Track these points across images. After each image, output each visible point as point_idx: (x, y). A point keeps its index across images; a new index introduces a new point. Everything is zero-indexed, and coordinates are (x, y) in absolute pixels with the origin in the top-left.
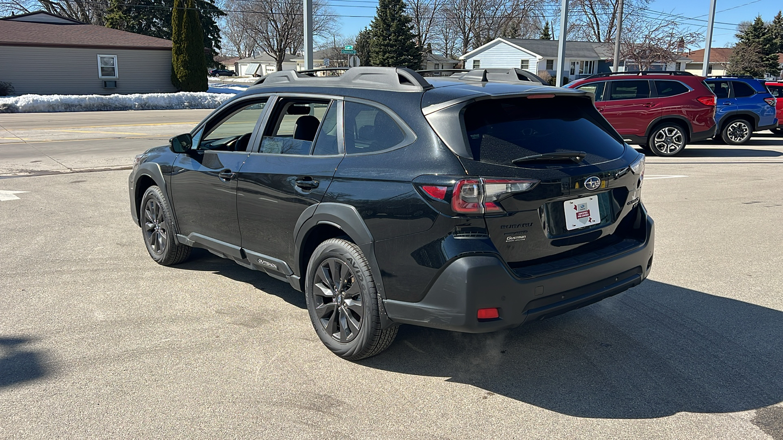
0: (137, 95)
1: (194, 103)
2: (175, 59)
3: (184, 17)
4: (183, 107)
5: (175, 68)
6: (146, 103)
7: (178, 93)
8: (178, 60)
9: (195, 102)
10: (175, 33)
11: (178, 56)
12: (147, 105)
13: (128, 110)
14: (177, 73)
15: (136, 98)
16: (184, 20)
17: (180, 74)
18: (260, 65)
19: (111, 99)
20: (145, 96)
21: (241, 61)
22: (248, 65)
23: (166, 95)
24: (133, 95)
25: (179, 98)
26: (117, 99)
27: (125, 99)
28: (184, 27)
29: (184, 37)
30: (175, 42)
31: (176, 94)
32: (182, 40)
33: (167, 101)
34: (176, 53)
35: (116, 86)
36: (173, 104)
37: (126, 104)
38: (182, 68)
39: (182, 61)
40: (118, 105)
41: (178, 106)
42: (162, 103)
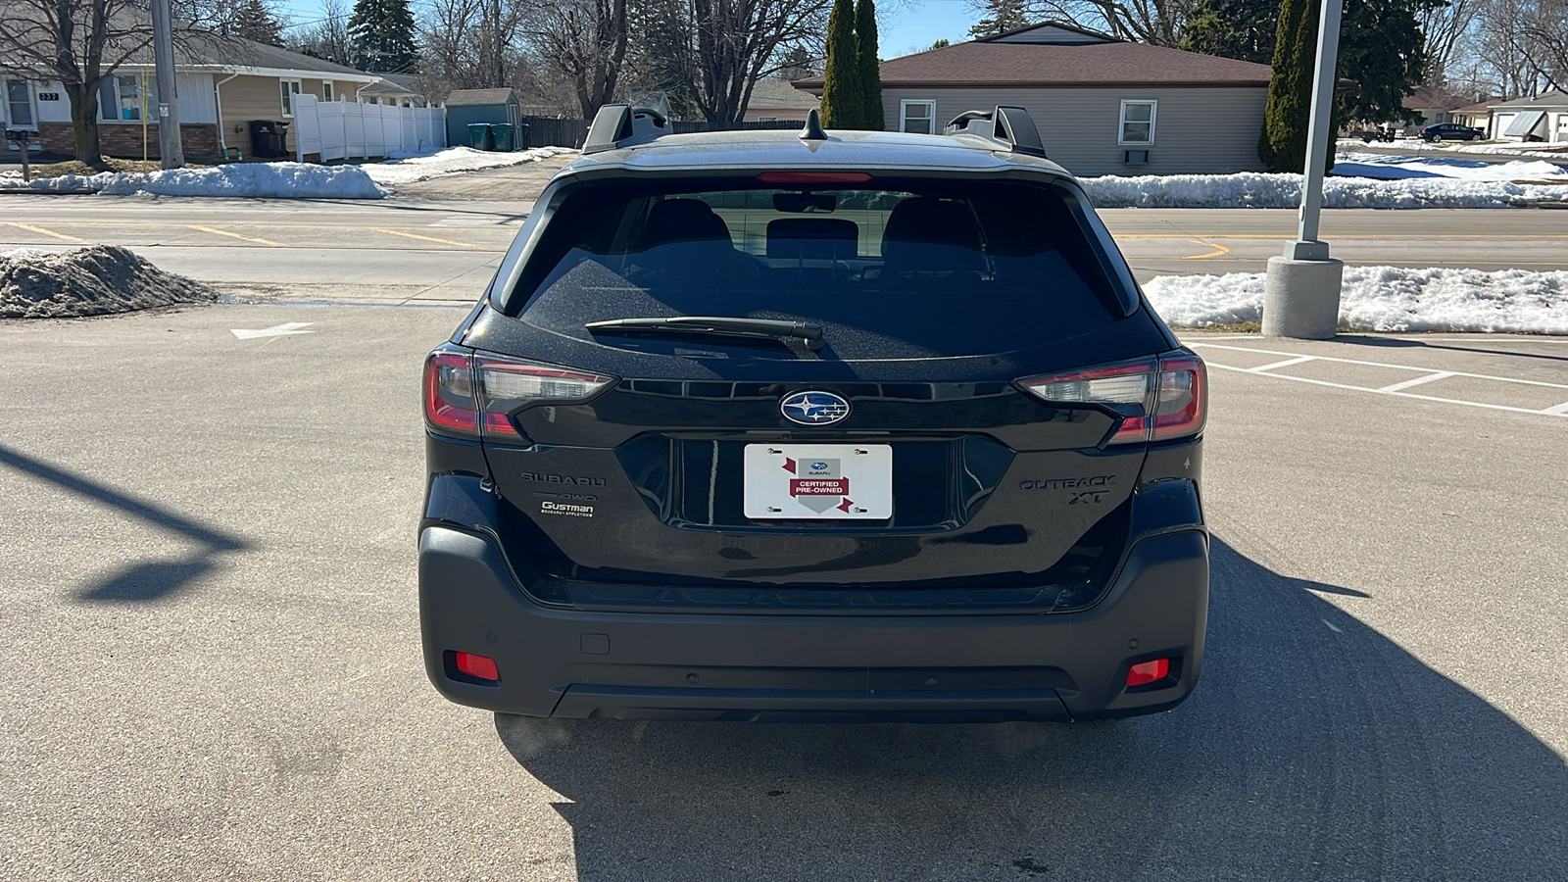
0: (1150, 178)
1: (1266, 197)
2: (1272, 105)
3: (1304, 15)
4: (1240, 203)
5: (1269, 123)
6: (1166, 194)
7: (1236, 175)
8: (1276, 106)
9: (1268, 193)
10: (1280, 51)
11: (1278, 98)
12: (1166, 198)
13: (1127, 206)
14: (1272, 133)
15: (1146, 184)
16: (1303, 23)
17: (1277, 134)
18: (1545, 114)
19: (1098, 184)
20: (1165, 180)
21: (1504, 105)
22: (1517, 114)
23: (1207, 178)
24: (1144, 177)
25: (1237, 183)
26: (1110, 185)
27: (1126, 184)
28: (1300, 38)
29: (1298, 59)
30: (1276, 71)
31: (1230, 177)
32: (1291, 66)
33: (1209, 192)
34: (1275, 92)
35: (1146, 161)
36: (1221, 198)
37: (1125, 194)
38: (1282, 124)
39: (1284, 109)
40: (1109, 196)
41: (1229, 202)
42: (1198, 195)
